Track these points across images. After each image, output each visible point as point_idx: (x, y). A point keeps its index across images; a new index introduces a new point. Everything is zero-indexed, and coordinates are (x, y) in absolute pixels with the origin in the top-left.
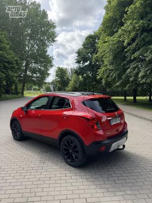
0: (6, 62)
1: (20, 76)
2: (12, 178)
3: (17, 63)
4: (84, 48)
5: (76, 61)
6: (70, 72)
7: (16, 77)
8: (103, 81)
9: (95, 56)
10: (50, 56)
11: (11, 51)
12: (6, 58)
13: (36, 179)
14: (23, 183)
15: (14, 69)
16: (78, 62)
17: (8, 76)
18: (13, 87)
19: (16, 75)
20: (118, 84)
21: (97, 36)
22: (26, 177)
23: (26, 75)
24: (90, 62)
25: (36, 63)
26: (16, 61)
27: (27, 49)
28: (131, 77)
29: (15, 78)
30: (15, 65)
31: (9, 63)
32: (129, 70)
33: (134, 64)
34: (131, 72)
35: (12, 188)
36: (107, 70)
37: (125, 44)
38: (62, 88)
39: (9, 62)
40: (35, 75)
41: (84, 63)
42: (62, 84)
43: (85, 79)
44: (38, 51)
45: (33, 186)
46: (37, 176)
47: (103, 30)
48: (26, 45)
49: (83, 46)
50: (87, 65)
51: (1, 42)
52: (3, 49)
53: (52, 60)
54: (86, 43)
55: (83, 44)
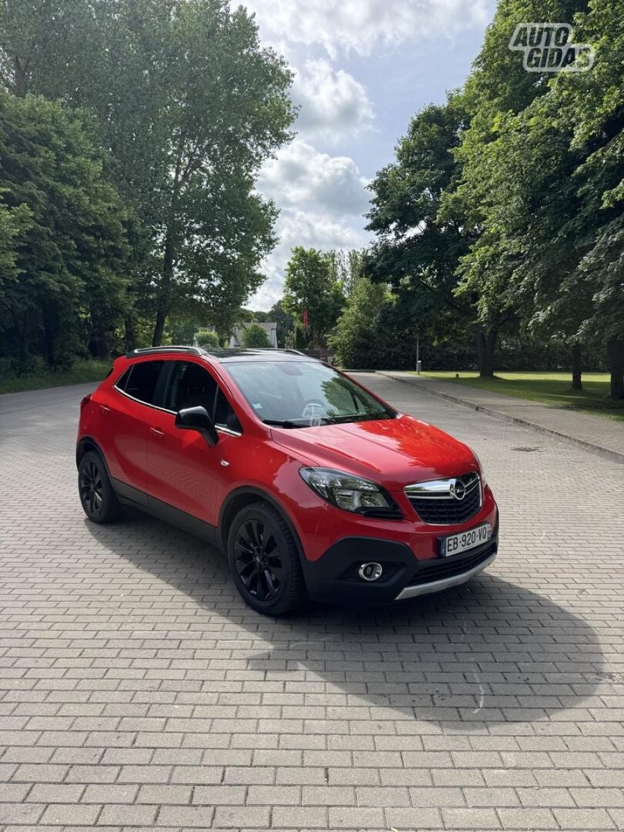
0: (88, 231)
1: (143, 288)
2: (60, 673)
3: (130, 235)
4: (407, 165)
5: (369, 221)
6: (348, 267)
7: (130, 289)
8: (483, 306)
9: (447, 198)
10: (265, 200)
11: (108, 186)
12: (86, 214)
13: (147, 685)
14: (97, 697)
15: (119, 256)
16: (379, 225)
17: (98, 287)
18: (120, 331)
19: (126, 281)
20: (541, 316)
21: (461, 112)
22: (110, 674)
23: (167, 281)
24: (429, 224)
25: (206, 231)
26: (128, 224)
27: (173, 174)
28: (600, 287)
29: (121, 295)
30: (123, 243)
31: (101, 231)
32: (588, 259)
33: (614, 232)
34: (599, 266)
35: (53, 709)
36: (496, 256)
37: (576, 142)
38: (310, 338)
39: (99, 228)
40: (203, 284)
41: (402, 227)
42: (311, 320)
43: (406, 296)
44: (215, 181)
45: (133, 710)
46: (153, 674)
47: (483, 87)
48: (169, 160)
49: (400, 159)
50: (416, 237)
51: (69, 148)
52: (75, 177)
53: (273, 217)
54: (412, 143)
55: (401, 147)
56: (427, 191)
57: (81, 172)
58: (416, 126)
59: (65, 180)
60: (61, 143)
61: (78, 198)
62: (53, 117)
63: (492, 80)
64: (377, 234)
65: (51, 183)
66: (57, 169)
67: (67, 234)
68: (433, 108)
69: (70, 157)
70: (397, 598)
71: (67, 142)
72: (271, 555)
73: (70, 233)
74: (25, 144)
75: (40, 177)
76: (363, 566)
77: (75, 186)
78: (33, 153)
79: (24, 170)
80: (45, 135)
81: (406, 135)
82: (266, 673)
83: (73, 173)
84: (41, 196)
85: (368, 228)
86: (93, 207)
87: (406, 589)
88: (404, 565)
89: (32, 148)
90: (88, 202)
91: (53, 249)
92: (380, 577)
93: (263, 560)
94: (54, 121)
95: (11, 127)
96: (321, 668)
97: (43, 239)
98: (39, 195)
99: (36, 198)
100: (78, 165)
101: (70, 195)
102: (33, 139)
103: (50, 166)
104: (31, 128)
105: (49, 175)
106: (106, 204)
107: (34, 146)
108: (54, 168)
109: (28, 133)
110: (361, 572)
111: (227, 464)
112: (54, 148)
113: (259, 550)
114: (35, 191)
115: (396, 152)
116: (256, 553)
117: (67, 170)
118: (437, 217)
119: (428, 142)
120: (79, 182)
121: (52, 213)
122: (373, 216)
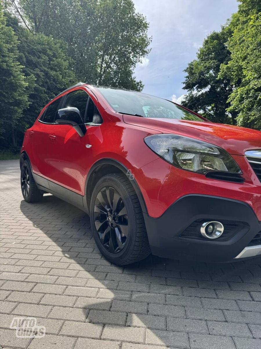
4: (202, 60)
10: (138, 80)
12: (61, 83)
16: (189, 87)
24: (212, 86)
41: (200, 87)
49: (199, 58)
50: (206, 92)
51: (54, 56)
52: (56, 67)
53: (141, 88)
54: (205, 50)
55: (199, 53)
56: (211, 72)
57: (59, 66)
58: (207, 42)
59: (52, 69)
60: (51, 53)
61: (58, 76)
62: (48, 43)
63: (247, 9)
64: (188, 91)
65: (46, 69)
66: (49, 64)
67: (53, 92)
68: (215, 33)
69: (54, 59)
70: (238, 257)
71: (53, 53)
72: (120, 214)
73: (54, 91)
74: (36, 54)
75: (42, 67)
76: (204, 224)
77: (56, 71)
78: (39, 57)
79: (35, 64)
80: (44, 50)
81: (202, 46)
82: (104, 327)
83: (56, 66)
84: (42, 74)
85: (184, 88)
86: (63, 80)
87: (247, 249)
88: (246, 224)
89: (39, 55)
90: (61, 78)
91: (46, 98)
92: (221, 236)
93: (114, 219)
94: (48, 44)
95: (30, 46)
96: (162, 325)
97: (42, 93)
98: (41, 74)
99: (39, 75)
100: (58, 62)
101: (54, 75)
102: (40, 52)
103: (46, 63)
104: (39, 47)
105: (46, 67)
106: (69, 78)
107: (40, 55)
108: (48, 64)
109: (38, 49)
110: (203, 230)
111: (90, 146)
112: (48, 55)
113: (111, 211)
114: (39, 73)
115: (197, 55)
116: (109, 214)
117: (53, 64)
118: (218, 76)
119: (213, 48)
120: (58, 69)
121: (47, 83)
122: (186, 83)
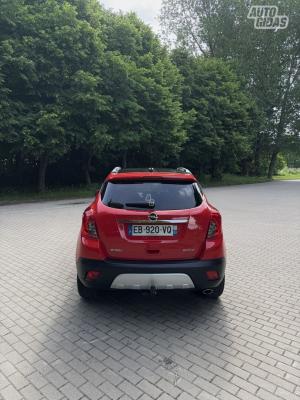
3: (251, 115)
12: (228, 108)
17: (230, 142)
26: (250, 110)
30: (246, 119)
39: (234, 114)
60: (220, 78)
61: (225, 102)
62: (218, 67)
65: (213, 97)
66: (217, 90)
67: (218, 119)
69: (223, 83)
71: (223, 77)
74: (203, 82)
75: (208, 95)
77: (224, 96)
78: (206, 85)
79: (202, 93)
80: (213, 76)
83: (224, 90)
90: (229, 103)
91: (210, 126)
97: (205, 122)
100: (227, 86)
101: (221, 101)
102: (207, 79)
103: (213, 89)
105: (213, 93)
107: (208, 82)
112: (216, 80)
117: (221, 89)
120: (226, 94)
